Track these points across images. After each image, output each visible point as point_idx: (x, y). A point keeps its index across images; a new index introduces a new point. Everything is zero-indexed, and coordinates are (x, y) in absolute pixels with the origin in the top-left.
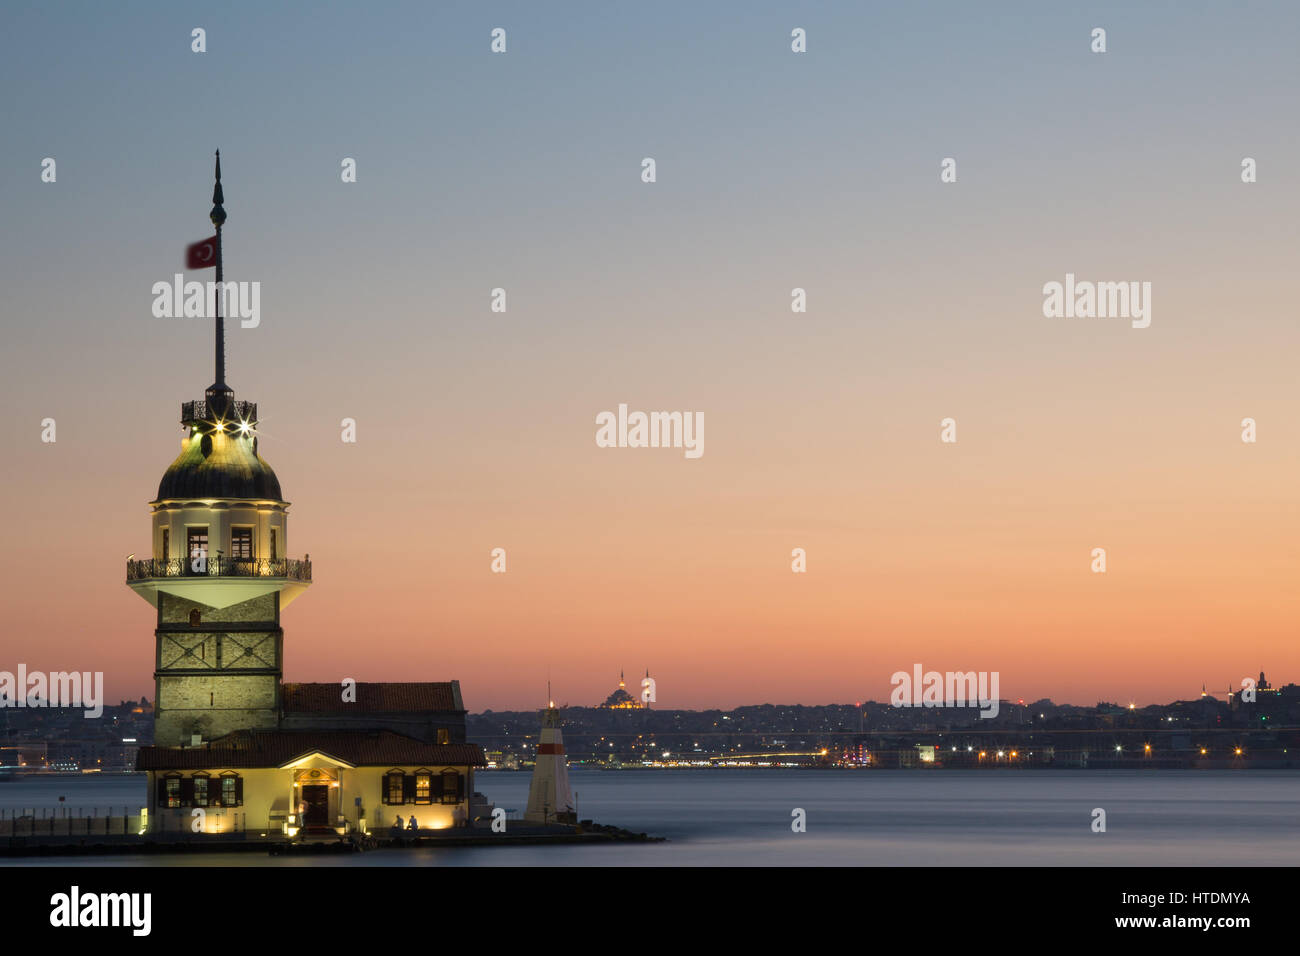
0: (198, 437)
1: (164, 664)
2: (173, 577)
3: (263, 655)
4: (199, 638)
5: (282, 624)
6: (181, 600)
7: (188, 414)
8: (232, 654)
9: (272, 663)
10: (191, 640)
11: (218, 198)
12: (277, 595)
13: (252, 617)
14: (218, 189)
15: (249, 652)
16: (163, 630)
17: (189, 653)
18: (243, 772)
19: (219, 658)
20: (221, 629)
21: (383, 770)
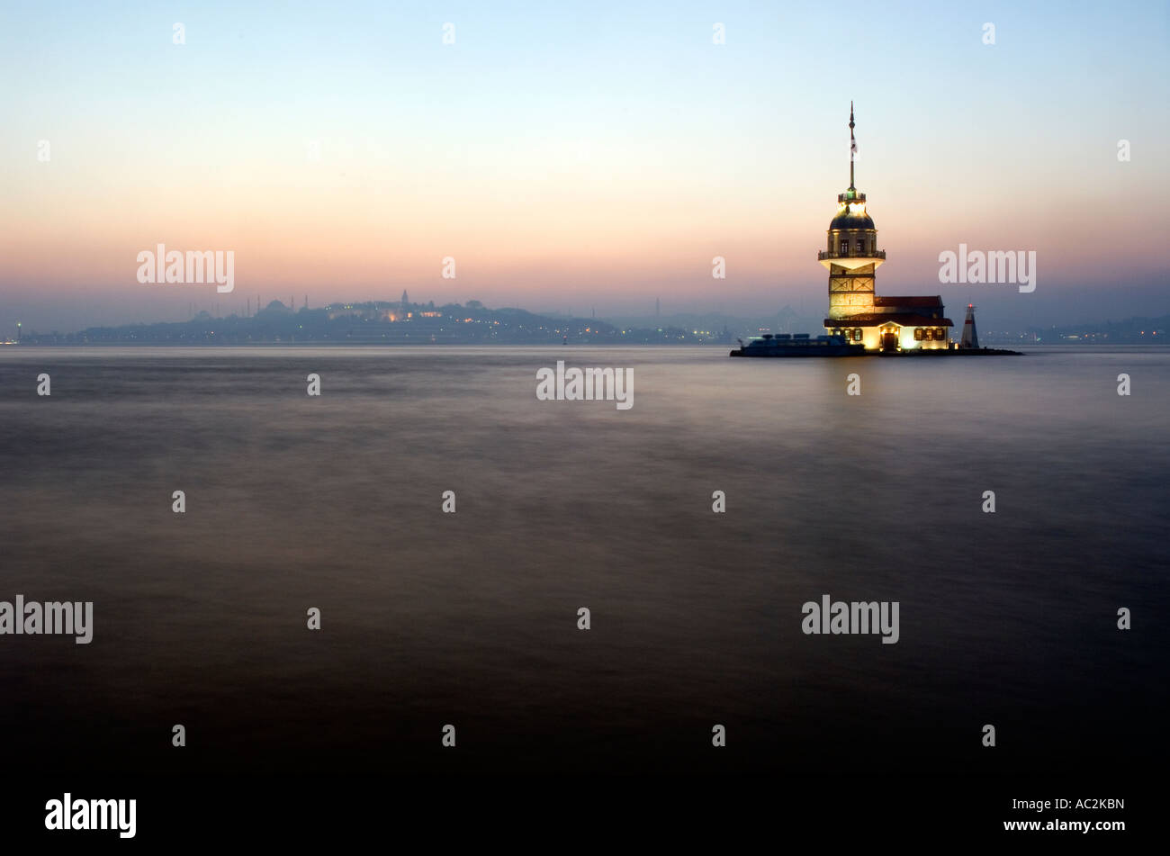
0: (845, 206)
1: (833, 289)
2: (836, 258)
3: (869, 286)
4: (846, 280)
5: (876, 275)
6: (839, 266)
7: (841, 198)
8: (857, 285)
9: (872, 289)
10: (842, 281)
11: (852, 118)
12: (874, 264)
13: (866, 272)
14: (852, 115)
15: (863, 285)
16: (832, 277)
17: (842, 285)
18: (863, 328)
19: (852, 287)
20: (853, 276)
21: (915, 327)
